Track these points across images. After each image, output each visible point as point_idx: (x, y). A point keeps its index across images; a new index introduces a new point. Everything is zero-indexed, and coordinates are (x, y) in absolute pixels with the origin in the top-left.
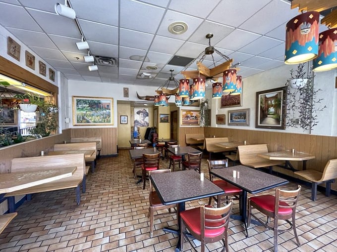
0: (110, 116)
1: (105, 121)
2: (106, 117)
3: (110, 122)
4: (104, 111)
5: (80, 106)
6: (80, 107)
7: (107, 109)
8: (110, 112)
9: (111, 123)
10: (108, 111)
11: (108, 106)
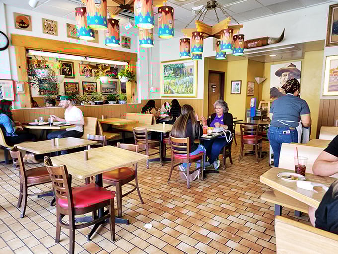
0: (193, 84)
1: (187, 91)
2: (189, 86)
3: (192, 93)
4: (187, 78)
5: (166, 73)
6: (166, 75)
7: (190, 74)
8: (193, 79)
9: (194, 94)
10: (191, 77)
11: (191, 69)
